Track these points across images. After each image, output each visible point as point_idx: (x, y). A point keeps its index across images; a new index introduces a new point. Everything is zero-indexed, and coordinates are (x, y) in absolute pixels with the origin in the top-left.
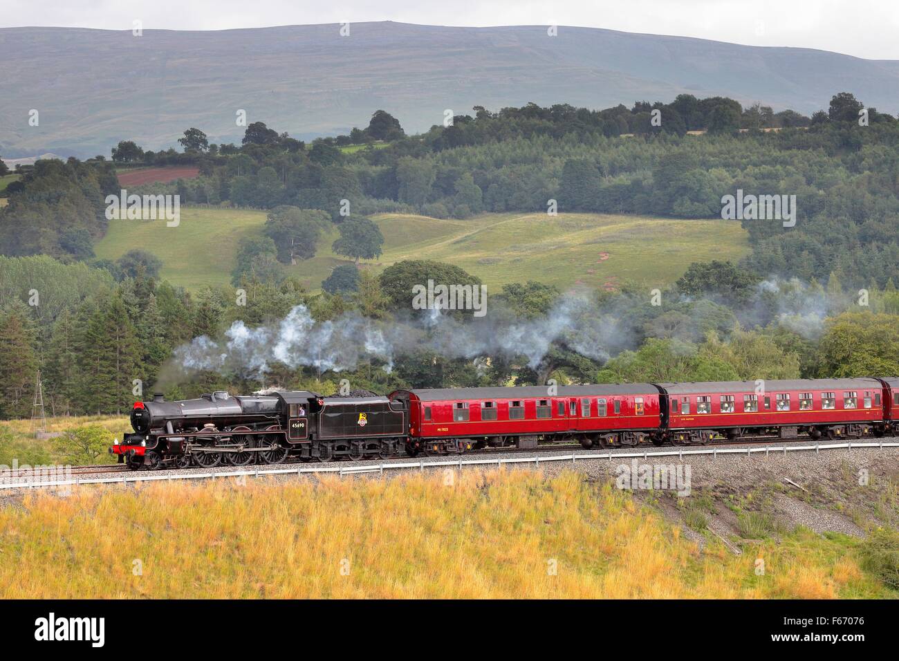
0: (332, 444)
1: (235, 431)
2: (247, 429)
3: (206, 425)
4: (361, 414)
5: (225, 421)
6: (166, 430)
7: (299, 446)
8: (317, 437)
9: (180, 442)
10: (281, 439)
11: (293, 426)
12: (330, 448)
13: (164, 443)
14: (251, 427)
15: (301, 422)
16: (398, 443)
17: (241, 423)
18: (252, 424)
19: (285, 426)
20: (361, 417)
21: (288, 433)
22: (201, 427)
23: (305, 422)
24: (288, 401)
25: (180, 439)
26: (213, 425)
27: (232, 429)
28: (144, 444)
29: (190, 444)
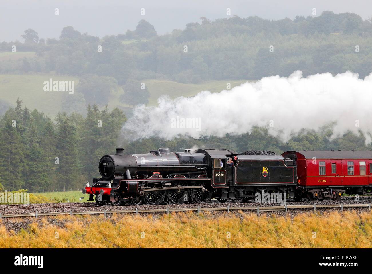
0: (243, 190)
1: (174, 178)
2: (183, 177)
3: (154, 173)
4: (264, 168)
5: (168, 170)
6: (125, 176)
7: (220, 190)
8: (233, 184)
9: (136, 185)
10: (207, 184)
11: (216, 175)
12: (242, 192)
13: (124, 185)
14: (186, 176)
15: (222, 172)
16: (290, 190)
17: (179, 172)
18: (187, 173)
19: (210, 176)
20: (264, 170)
21: (212, 180)
22: (150, 174)
23: (224, 172)
24: (213, 157)
25: (136, 182)
26: (159, 173)
27: (173, 176)
28: (110, 186)
29: (143, 187)
